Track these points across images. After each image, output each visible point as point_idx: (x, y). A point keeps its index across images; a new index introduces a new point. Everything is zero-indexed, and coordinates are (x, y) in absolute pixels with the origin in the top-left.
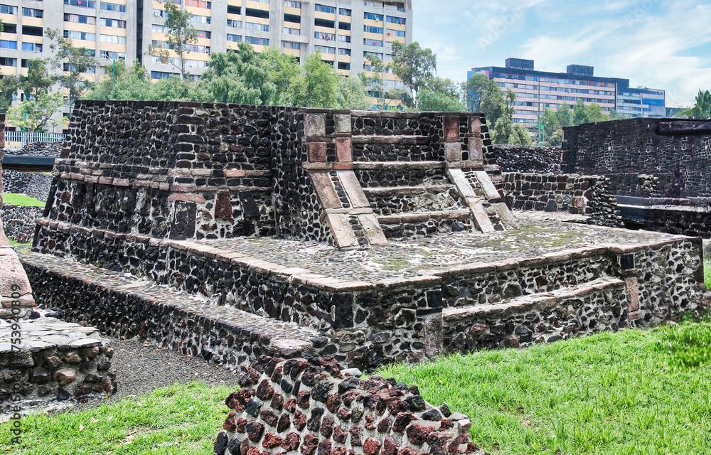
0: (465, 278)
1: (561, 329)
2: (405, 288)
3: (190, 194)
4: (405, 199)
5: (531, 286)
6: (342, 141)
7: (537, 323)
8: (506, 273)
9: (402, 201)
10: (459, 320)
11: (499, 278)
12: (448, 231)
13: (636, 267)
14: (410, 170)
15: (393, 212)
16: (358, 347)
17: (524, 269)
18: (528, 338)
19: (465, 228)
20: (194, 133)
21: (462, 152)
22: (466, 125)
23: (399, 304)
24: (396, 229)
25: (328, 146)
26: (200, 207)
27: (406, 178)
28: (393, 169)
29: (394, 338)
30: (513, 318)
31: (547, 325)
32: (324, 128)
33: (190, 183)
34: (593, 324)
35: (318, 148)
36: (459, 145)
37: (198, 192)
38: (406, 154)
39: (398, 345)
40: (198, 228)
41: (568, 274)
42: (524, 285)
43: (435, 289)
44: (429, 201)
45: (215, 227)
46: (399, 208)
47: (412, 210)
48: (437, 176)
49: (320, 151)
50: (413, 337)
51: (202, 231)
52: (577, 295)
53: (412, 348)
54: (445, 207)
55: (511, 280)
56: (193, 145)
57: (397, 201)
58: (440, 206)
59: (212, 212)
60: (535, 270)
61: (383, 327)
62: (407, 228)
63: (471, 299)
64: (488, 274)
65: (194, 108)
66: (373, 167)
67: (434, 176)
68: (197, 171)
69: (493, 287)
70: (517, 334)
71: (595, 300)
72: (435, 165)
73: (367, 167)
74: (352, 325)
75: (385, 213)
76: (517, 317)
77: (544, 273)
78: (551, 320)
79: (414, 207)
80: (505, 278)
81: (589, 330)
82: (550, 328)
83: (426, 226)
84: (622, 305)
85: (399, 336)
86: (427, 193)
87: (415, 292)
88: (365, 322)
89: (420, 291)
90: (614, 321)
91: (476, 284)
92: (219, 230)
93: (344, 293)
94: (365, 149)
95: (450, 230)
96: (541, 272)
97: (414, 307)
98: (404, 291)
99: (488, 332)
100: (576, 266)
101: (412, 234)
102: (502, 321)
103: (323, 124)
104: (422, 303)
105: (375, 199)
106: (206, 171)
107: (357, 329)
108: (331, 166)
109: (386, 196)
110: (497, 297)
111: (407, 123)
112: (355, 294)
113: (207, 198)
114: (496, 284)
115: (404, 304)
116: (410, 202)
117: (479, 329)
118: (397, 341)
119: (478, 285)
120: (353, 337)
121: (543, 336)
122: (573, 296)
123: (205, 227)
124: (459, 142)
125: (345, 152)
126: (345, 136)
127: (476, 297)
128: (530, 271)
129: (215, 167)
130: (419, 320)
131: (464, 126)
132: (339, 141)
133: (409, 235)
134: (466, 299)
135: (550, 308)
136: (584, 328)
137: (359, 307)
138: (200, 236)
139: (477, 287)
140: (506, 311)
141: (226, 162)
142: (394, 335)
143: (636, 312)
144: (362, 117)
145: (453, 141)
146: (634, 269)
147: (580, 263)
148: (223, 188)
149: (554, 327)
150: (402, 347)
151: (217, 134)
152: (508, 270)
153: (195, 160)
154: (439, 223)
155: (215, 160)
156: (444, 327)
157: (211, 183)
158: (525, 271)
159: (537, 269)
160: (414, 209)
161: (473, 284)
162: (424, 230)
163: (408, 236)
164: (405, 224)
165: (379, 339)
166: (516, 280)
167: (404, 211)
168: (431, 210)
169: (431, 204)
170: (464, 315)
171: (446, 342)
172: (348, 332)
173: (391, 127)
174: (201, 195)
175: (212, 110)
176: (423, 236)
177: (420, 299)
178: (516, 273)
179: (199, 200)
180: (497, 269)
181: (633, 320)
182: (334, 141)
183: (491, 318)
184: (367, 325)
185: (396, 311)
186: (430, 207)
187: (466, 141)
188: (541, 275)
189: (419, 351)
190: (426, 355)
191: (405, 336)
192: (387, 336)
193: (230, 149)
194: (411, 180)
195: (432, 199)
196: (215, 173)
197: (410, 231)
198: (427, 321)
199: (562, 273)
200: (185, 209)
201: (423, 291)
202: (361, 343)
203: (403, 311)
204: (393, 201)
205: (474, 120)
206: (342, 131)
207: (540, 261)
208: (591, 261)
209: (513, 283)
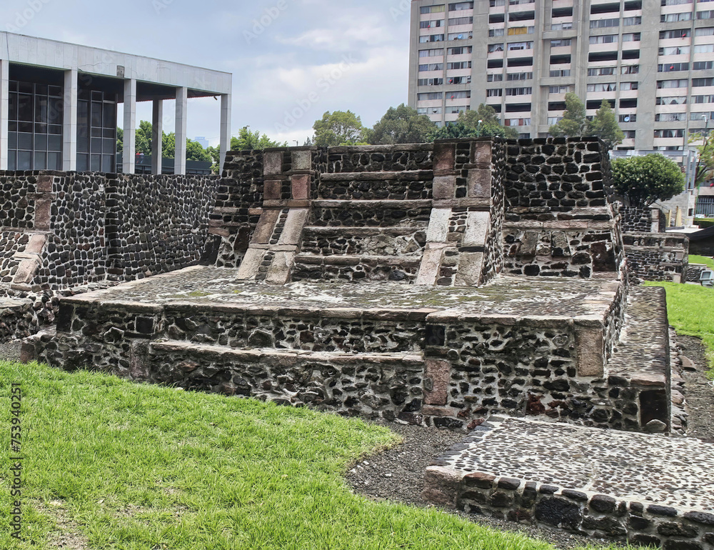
0: (207, 315)
1: (295, 394)
2: (117, 310)
3: (219, 228)
4: (353, 240)
5: (291, 340)
6: (299, 178)
7: (263, 378)
8: (258, 319)
9: (349, 242)
10: (166, 351)
11: (248, 323)
12: (382, 278)
13: (448, 345)
14: (384, 209)
15: (335, 253)
16: (71, 350)
17: (285, 319)
18: (246, 392)
19: (406, 278)
20: (231, 177)
21: (457, 187)
22: (467, 153)
23: (111, 323)
24: (314, 270)
25: (283, 183)
26: (224, 239)
27: (379, 218)
28: (363, 207)
29: (104, 351)
30: (231, 365)
31: (274, 384)
32: (280, 166)
33: (219, 219)
34: (350, 402)
35: (272, 186)
36: (453, 178)
37: (225, 227)
38: (402, 191)
39: (108, 358)
40: (219, 257)
41: (353, 337)
42: (280, 336)
43: (145, 316)
44: (383, 244)
45: (233, 257)
46: (344, 249)
47: (358, 252)
48: (422, 216)
49: (274, 189)
50: (121, 355)
51: (222, 260)
52: (332, 361)
53: (119, 364)
54: (402, 252)
55: (262, 328)
56: (228, 187)
57: (343, 242)
58: (395, 251)
59: (232, 245)
60: (301, 323)
61: (95, 340)
62: (329, 270)
63: (210, 337)
64: (234, 316)
65: (233, 156)
66: (337, 205)
67: (418, 217)
68: (226, 209)
69: (239, 331)
70: (236, 384)
71: (364, 374)
72: (421, 203)
73: (330, 205)
74: (70, 331)
75: (325, 253)
76: (237, 366)
77: (312, 328)
78: (282, 381)
79: (361, 249)
80: (255, 323)
81: (344, 408)
82: (277, 388)
83: (352, 271)
84: (411, 391)
85: (109, 351)
86: (382, 235)
87: (125, 315)
88: (81, 331)
89: (130, 315)
90: (391, 407)
91: (219, 323)
92: (235, 260)
93: (65, 303)
94: (351, 186)
95: (387, 279)
96: (309, 326)
97: (123, 328)
98: (116, 312)
99: (201, 372)
100: (370, 329)
101: (331, 277)
102: (216, 366)
103: (280, 162)
104: (131, 327)
105: (316, 238)
106: (234, 209)
107: (72, 335)
108: (284, 203)
109: (331, 235)
110: (240, 341)
111: (429, 156)
112: (75, 306)
113: (231, 233)
114: (242, 328)
115: (116, 324)
116: (358, 244)
117: (188, 365)
118: (106, 355)
119: (221, 325)
120: (67, 341)
121: (266, 394)
122: (326, 361)
123: (225, 257)
124: (453, 175)
125: (301, 190)
126: (303, 172)
127: (216, 336)
128: (292, 323)
129: (243, 206)
130: (126, 341)
131: (463, 155)
132: (294, 178)
133: (328, 277)
134: (204, 336)
135: (287, 367)
136: (334, 403)
137: (77, 317)
138: (220, 264)
139: (219, 327)
140: (223, 355)
141: (253, 201)
142: (104, 348)
143: (440, 408)
144: (370, 152)
145: (444, 173)
146: (444, 347)
147: (377, 326)
148: (244, 225)
149: (285, 390)
150: (111, 361)
151: (250, 177)
152: (262, 316)
153: (228, 200)
154: (373, 269)
155: (244, 200)
156: (150, 355)
157: (236, 220)
158: (284, 321)
159: (304, 322)
160: (361, 252)
161: (216, 323)
162: (350, 274)
163: (326, 279)
164: (327, 266)
165: (90, 348)
166: (270, 329)
167: (349, 253)
168: (382, 254)
169: (384, 248)
170: (173, 348)
171: (153, 370)
172: (65, 336)
173: (404, 162)
174: (227, 230)
175: (248, 156)
176: (347, 281)
177: (130, 323)
178: (273, 321)
179: (225, 234)
180: (248, 313)
181: (432, 417)
182: (290, 178)
183: (204, 358)
184: (82, 334)
185: (107, 329)
186: (381, 250)
187: (465, 173)
188: (309, 330)
189: (126, 369)
190: (131, 375)
191: (115, 352)
192: (99, 348)
193: (258, 190)
194: (385, 220)
195: (387, 242)
196: (241, 212)
197: (331, 274)
198: (134, 344)
199: (343, 334)
200: (213, 240)
201: (134, 316)
202: (74, 347)
203: (113, 330)
204: (338, 242)
205: (481, 145)
206: (298, 168)
207: (306, 313)
208: (398, 327)
209: (264, 331)
